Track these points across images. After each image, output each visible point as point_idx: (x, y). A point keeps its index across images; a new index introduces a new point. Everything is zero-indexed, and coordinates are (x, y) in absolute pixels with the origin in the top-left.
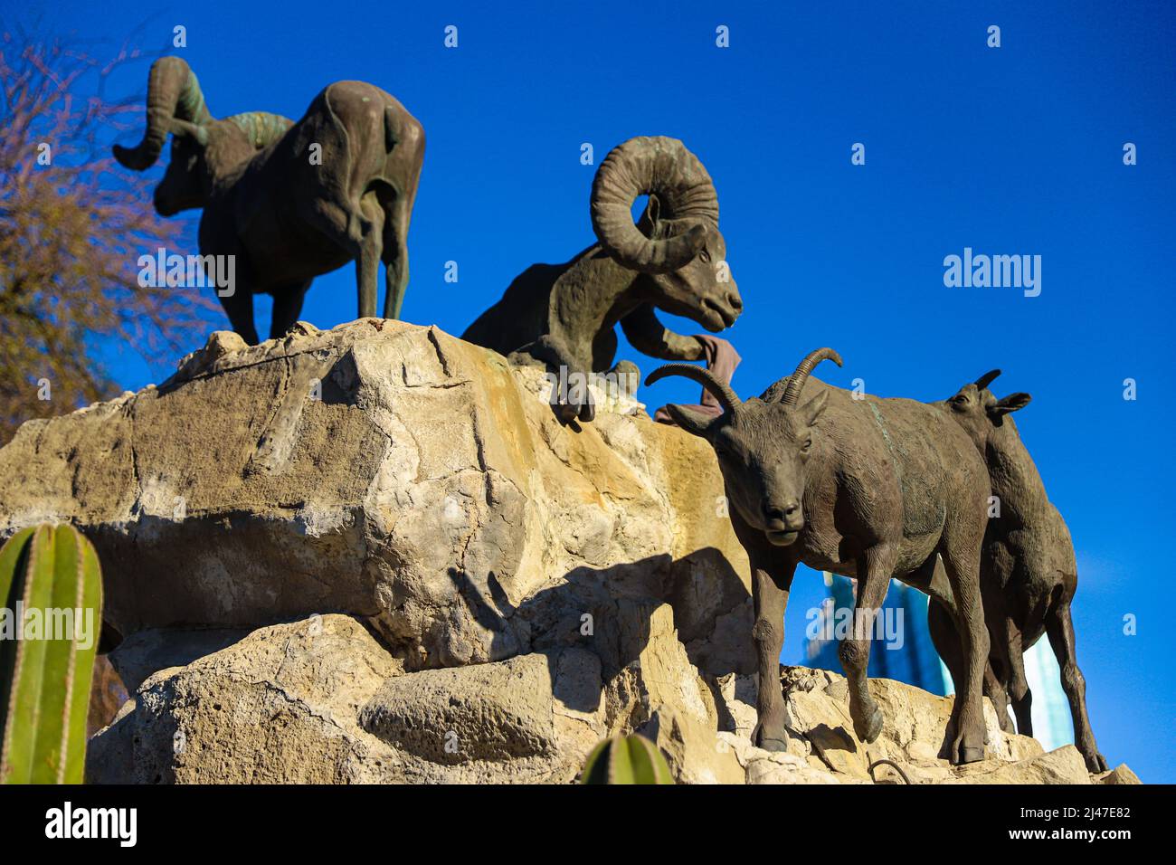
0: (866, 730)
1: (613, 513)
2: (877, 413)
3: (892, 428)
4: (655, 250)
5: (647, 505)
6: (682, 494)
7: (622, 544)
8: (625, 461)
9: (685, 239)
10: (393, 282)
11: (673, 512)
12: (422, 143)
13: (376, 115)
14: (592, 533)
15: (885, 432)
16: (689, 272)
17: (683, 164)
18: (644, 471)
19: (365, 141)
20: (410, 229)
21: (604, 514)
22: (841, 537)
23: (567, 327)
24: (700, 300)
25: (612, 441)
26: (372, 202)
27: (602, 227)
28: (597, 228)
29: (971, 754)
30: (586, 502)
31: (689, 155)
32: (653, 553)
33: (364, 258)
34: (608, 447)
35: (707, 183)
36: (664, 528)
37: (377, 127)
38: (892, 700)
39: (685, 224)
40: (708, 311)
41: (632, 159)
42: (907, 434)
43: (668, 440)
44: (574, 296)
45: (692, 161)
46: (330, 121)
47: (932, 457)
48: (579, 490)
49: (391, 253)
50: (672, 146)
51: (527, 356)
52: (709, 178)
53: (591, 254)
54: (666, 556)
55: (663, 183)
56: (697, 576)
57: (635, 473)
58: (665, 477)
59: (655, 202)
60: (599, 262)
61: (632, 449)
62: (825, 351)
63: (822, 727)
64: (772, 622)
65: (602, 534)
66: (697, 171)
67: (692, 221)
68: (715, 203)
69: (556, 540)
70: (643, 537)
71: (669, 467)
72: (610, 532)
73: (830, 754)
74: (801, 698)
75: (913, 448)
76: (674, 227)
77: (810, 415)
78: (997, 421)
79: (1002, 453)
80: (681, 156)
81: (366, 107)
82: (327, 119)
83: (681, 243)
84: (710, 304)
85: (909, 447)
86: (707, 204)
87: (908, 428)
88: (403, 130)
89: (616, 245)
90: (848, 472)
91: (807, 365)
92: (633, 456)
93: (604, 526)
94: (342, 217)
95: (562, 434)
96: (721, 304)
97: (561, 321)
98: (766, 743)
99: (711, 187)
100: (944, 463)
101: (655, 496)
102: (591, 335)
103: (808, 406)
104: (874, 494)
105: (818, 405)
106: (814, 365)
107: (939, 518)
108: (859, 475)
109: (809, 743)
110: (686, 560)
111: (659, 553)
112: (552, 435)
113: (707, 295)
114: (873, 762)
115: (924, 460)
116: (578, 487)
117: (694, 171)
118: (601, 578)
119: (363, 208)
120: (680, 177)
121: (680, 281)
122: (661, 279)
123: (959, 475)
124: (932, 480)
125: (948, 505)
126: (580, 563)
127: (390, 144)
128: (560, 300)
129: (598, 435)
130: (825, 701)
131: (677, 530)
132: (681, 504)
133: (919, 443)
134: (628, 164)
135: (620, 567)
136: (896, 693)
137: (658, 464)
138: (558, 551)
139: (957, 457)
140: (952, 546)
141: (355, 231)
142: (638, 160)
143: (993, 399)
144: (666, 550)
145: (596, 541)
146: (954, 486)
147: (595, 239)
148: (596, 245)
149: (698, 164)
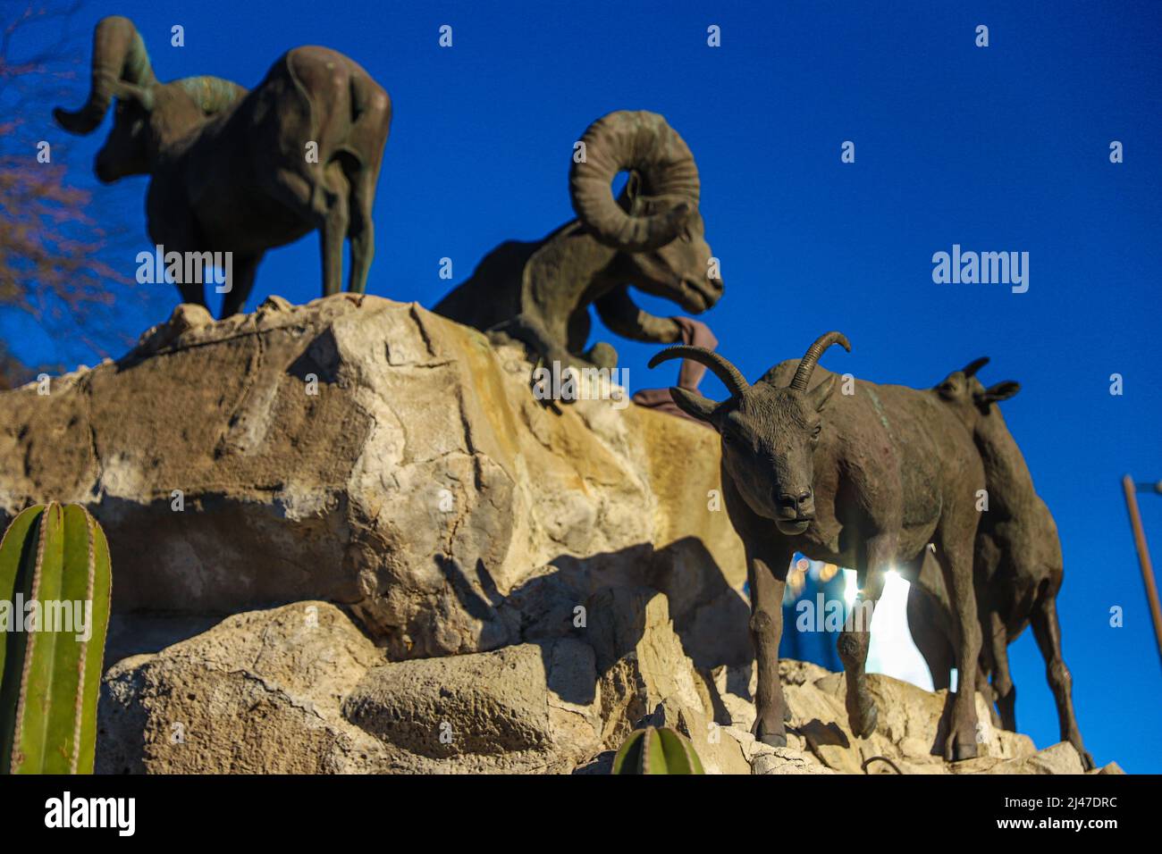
0: (861, 726)
1: (596, 499)
2: (876, 400)
3: (891, 416)
4: (637, 228)
5: (630, 492)
6: (664, 481)
7: (605, 531)
8: (606, 445)
9: (669, 217)
10: (358, 256)
11: (655, 499)
12: (390, 112)
13: (341, 83)
14: (576, 520)
15: (884, 419)
16: (670, 253)
17: (664, 138)
18: (625, 456)
19: (329, 109)
20: (375, 201)
21: (588, 500)
22: (841, 527)
23: (542, 307)
24: (680, 280)
25: (594, 425)
26: (335, 173)
27: (583, 204)
28: (577, 205)
29: (965, 751)
30: (569, 488)
31: (670, 131)
32: (636, 542)
33: (330, 231)
34: (587, 432)
35: (688, 159)
36: (646, 516)
37: (343, 95)
38: (885, 695)
39: (666, 203)
40: (689, 293)
41: (612, 134)
42: (905, 422)
43: (651, 425)
44: (549, 275)
45: (674, 137)
46: (293, 87)
47: (929, 445)
48: (562, 475)
49: (357, 228)
50: (653, 121)
51: (503, 336)
52: (691, 155)
53: (567, 231)
54: (648, 545)
55: (644, 159)
56: (678, 565)
57: (618, 458)
58: (648, 463)
59: (635, 179)
60: (576, 240)
61: (612, 434)
62: (835, 335)
63: (816, 722)
64: (770, 614)
65: (585, 521)
66: (679, 147)
67: (673, 200)
68: (697, 181)
69: (539, 527)
70: (625, 526)
71: (652, 453)
72: (593, 519)
73: (824, 750)
74: (794, 692)
75: (912, 436)
76: (655, 205)
77: (818, 400)
78: (985, 411)
79: (990, 443)
80: (663, 132)
81: (332, 74)
82: (290, 86)
83: (664, 222)
84: (691, 285)
85: (907, 435)
86: (689, 182)
87: (906, 416)
88: (369, 99)
89: (597, 222)
90: (851, 460)
91: (817, 349)
92: (615, 441)
93: (587, 513)
94: (304, 188)
95: (542, 417)
96: (703, 286)
97: (536, 300)
98: (767, 737)
99: (692, 164)
100: (940, 452)
101: (638, 483)
102: (566, 315)
103: (816, 391)
104: (876, 483)
105: (826, 390)
106: (824, 349)
107: (936, 508)
108: (862, 463)
109: (803, 738)
110: (668, 549)
111: (642, 541)
112: (533, 418)
113: (687, 275)
114: (867, 758)
115: (923, 448)
116: (561, 473)
117: (675, 148)
118: (584, 567)
119: (328, 179)
120: (661, 154)
121: (659, 261)
122: (641, 259)
123: (954, 464)
124: (931, 469)
125: (944, 496)
126: (563, 551)
127: (356, 112)
128: (534, 278)
129: (578, 419)
130: (817, 695)
131: (659, 517)
132: (663, 491)
133: (917, 431)
134: (609, 139)
135: (602, 556)
136: (889, 688)
137: (640, 450)
138: (541, 538)
139: (953, 446)
140: (947, 538)
141: (319, 202)
142: (619, 135)
143: (981, 388)
144: (648, 538)
145: (579, 529)
146: (949, 476)
147: (572, 215)
148: (574, 221)
149: (680, 140)
